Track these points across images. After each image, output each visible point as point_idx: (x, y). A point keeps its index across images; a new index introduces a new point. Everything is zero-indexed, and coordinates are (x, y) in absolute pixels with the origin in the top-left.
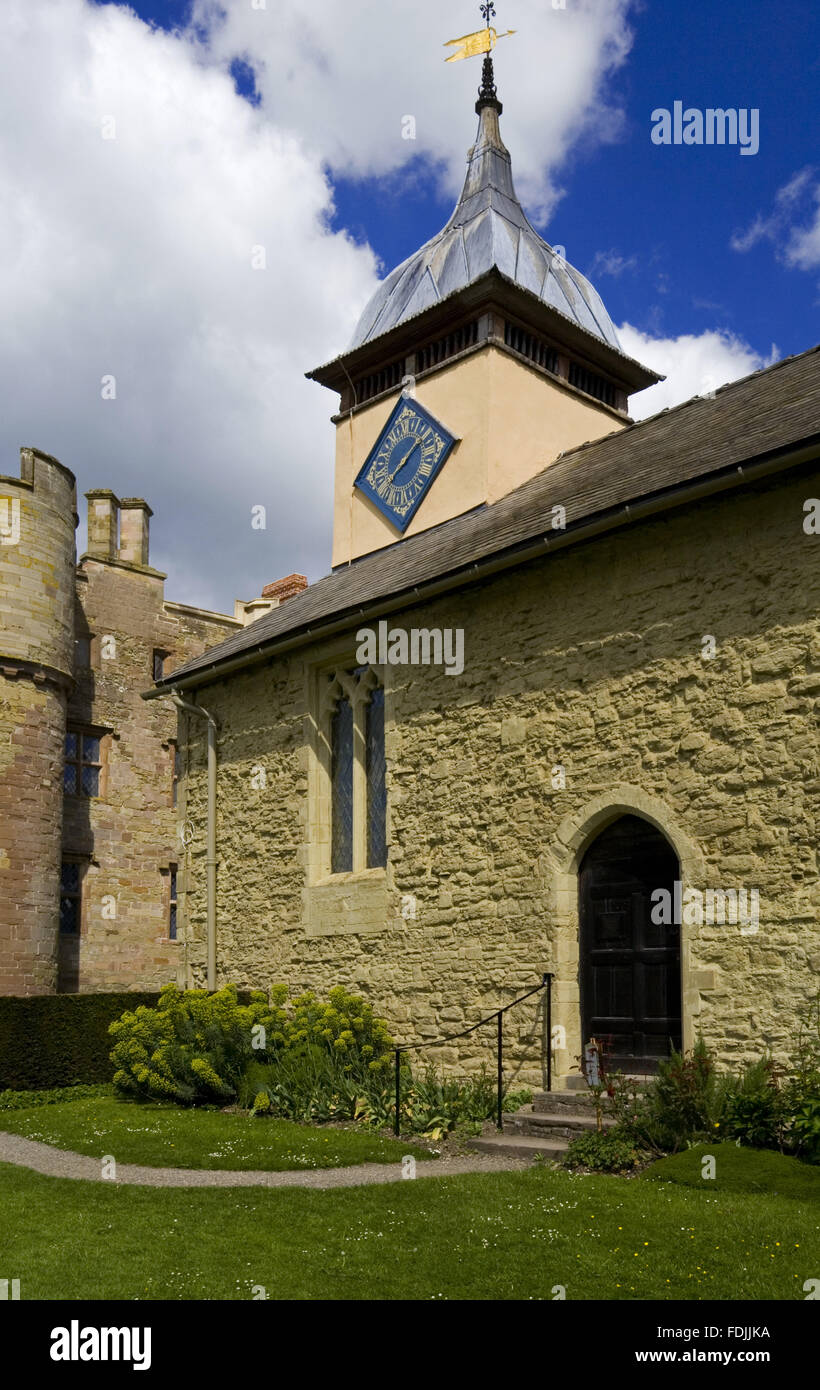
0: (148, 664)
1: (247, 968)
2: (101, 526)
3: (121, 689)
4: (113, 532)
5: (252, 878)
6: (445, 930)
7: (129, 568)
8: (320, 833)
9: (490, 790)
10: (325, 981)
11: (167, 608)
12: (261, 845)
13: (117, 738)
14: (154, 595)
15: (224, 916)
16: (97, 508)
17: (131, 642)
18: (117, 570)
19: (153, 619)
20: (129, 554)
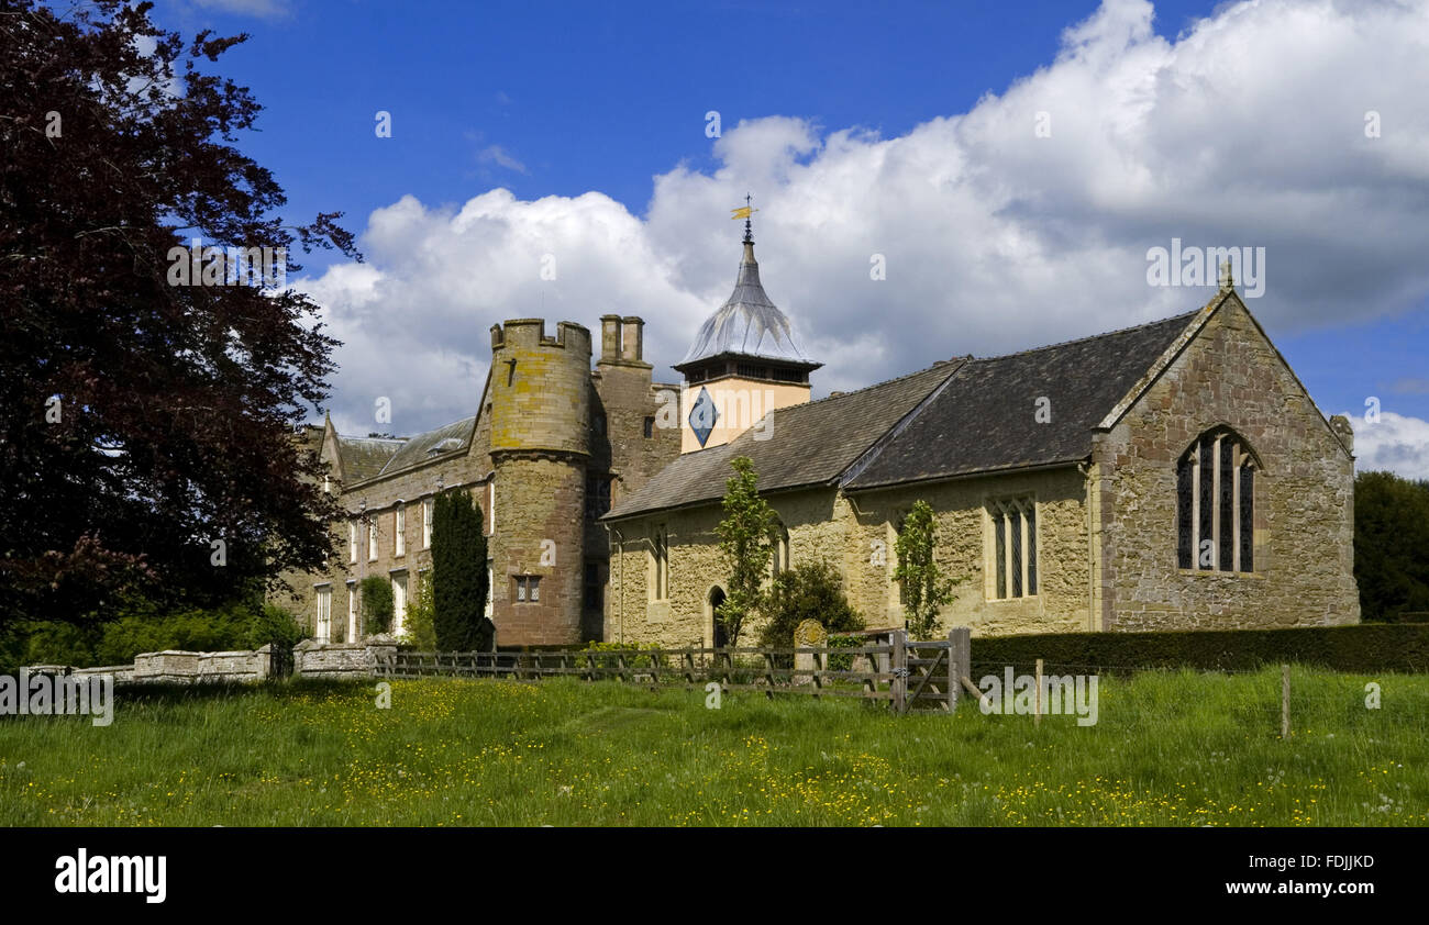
0: (642, 428)
1: (632, 635)
2: (610, 339)
3: (624, 447)
4: (618, 342)
5: (633, 600)
6: (682, 622)
7: (629, 365)
8: (652, 584)
9: (692, 576)
10: (653, 640)
11: (654, 388)
12: (635, 587)
13: (621, 480)
14: (645, 380)
15: (625, 614)
16: (608, 327)
17: (630, 415)
18: (621, 368)
19: (644, 397)
20: (629, 355)
